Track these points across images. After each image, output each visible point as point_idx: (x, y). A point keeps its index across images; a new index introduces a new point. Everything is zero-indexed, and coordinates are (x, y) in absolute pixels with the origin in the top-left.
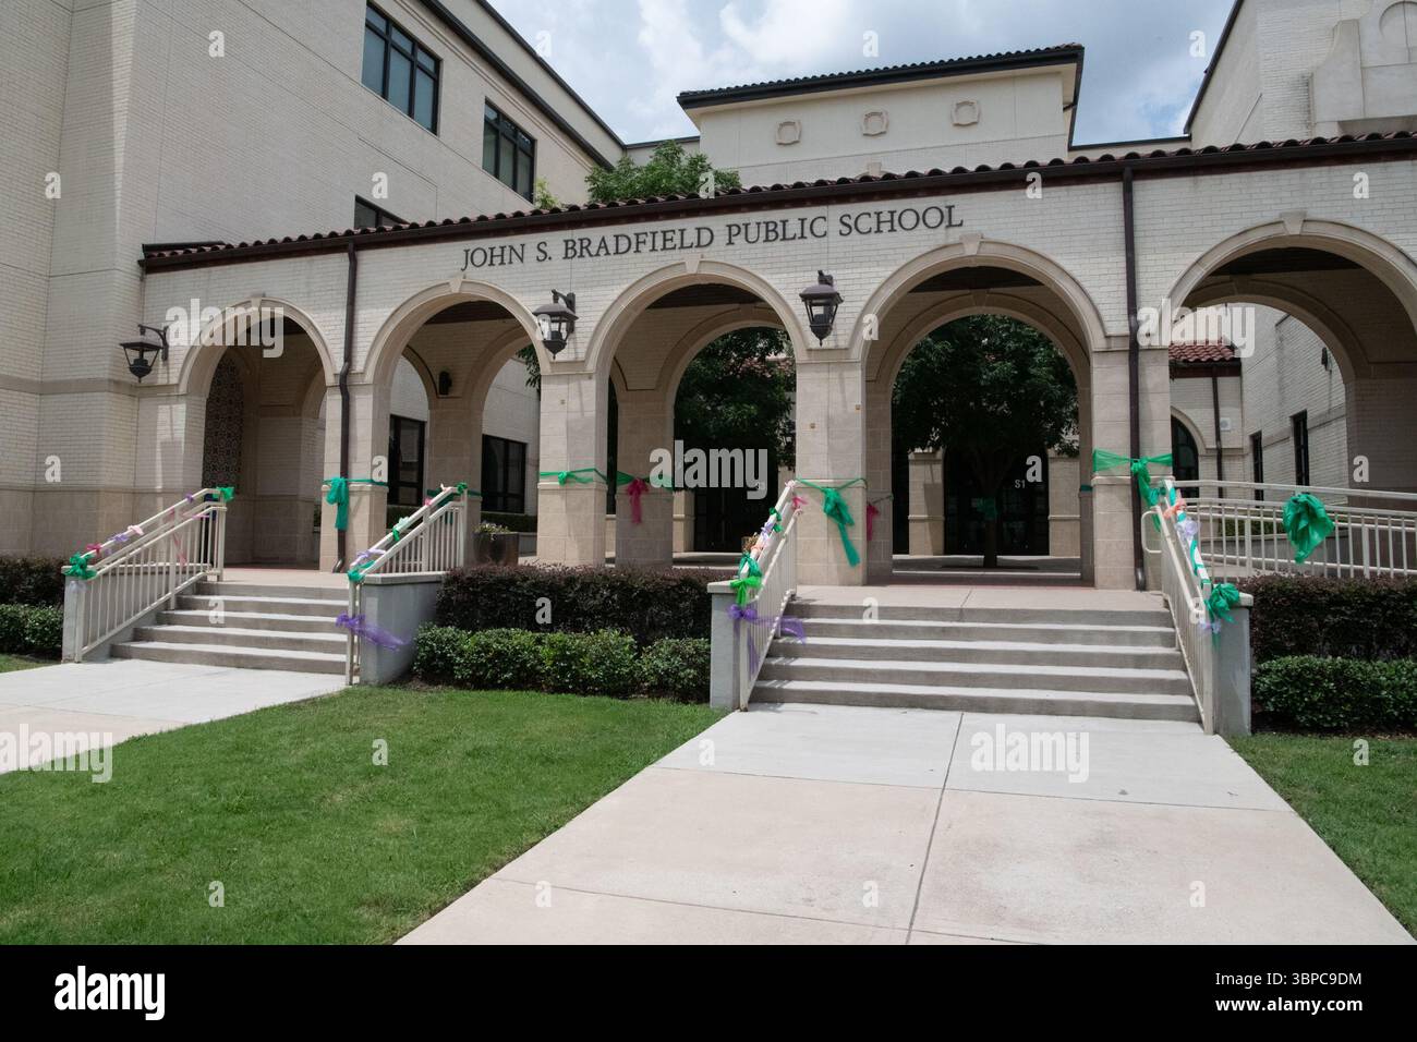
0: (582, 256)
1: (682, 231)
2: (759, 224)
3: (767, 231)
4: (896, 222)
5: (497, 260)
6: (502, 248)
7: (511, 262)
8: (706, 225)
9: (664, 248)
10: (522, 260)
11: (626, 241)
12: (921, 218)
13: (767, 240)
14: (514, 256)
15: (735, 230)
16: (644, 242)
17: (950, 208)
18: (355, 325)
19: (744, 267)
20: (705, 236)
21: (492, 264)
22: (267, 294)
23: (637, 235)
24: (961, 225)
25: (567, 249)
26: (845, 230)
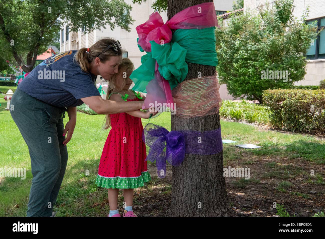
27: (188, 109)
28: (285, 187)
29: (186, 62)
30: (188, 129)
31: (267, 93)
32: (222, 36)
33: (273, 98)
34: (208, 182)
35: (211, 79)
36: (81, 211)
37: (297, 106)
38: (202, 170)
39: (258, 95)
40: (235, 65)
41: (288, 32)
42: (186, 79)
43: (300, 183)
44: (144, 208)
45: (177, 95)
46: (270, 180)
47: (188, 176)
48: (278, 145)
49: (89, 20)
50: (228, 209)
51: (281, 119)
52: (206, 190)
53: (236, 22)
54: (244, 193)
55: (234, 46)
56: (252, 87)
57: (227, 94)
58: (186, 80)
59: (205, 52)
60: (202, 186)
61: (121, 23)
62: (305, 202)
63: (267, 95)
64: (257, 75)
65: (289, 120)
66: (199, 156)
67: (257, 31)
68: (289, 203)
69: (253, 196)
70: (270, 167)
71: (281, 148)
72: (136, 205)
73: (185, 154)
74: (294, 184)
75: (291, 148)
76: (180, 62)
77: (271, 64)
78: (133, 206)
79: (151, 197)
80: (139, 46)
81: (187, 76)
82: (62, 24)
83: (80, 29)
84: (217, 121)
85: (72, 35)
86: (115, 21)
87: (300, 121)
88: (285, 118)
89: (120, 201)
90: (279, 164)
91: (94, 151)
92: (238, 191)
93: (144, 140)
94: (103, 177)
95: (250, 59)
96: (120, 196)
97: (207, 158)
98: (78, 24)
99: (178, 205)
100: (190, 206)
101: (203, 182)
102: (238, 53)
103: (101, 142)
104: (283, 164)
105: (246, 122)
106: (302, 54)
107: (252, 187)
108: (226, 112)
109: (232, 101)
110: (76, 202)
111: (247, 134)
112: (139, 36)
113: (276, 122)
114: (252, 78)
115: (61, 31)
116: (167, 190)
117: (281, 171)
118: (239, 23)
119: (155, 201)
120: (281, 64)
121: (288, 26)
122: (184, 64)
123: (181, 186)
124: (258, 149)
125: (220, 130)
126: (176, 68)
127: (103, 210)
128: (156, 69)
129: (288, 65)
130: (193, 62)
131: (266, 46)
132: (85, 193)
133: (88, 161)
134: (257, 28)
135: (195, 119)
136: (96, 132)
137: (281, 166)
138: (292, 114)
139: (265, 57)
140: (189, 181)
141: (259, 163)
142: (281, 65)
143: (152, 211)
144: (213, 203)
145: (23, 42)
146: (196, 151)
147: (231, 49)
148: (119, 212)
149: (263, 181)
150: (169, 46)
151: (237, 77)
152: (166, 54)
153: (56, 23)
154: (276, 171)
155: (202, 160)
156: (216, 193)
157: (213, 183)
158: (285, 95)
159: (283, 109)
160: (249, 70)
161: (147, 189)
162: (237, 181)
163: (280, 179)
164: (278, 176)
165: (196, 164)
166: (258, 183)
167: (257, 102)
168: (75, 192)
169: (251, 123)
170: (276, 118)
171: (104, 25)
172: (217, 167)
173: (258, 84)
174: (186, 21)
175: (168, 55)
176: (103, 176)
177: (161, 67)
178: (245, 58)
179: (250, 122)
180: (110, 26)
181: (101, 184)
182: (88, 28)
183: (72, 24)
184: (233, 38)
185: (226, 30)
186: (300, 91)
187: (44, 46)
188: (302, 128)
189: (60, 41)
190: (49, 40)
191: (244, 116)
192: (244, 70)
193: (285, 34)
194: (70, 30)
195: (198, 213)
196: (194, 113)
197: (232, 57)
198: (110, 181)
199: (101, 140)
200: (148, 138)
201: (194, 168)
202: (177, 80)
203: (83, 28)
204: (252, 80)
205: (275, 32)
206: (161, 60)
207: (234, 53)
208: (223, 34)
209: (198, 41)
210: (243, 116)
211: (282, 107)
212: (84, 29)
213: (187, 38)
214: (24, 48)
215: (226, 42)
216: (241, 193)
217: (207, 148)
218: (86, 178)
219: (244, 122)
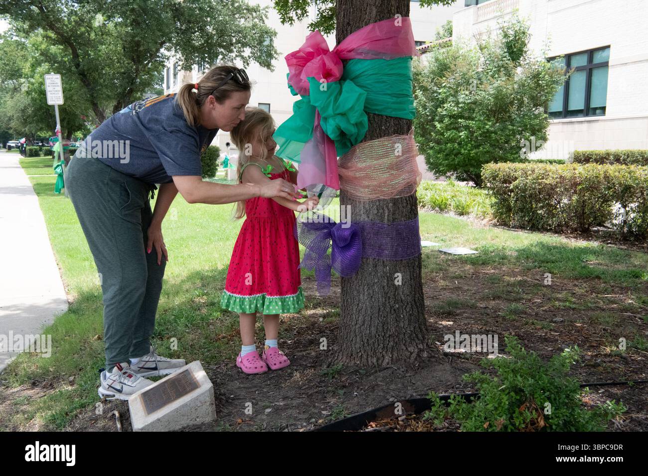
27: (368, 187)
28: (515, 312)
29: (366, 112)
30: (366, 219)
31: (489, 169)
32: (419, 79)
33: (497, 177)
34: (398, 303)
35: (404, 139)
36: (197, 347)
37: (534, 189)
38: (388, 283)
39: (474, 173)
40: (438, 125)
41: (521, 75)
42: (365, 139)
43: (539, 306)
44: (295, 343)
45: (349, 164)
46: (493, 303)
47: (366, 293)
48: (505, 249)
49: (209, 53)
50: (427, 344)
51: (509, 209)
52: (394, 316)
53: (441, 58)
54: (453, 321)
55: (437, 96)
56: (465, 161)
57: (426, 171)
58: (365, 141)
59: (395, 97)
60: (388, 310)
61: (260, 57)
62: (546, 335)
63: (488, 171)
64: (473, 142)
65: (522, 212)
66: (383, 262)
67: (474, 73)
68: (522, 337)
69: (466, 326)
70: (493, 283)
71: (510, 253)
72: (282, 338)
73: (362, 258)
74: (530, 308)
75: (525, 254)
76: (357, 111)
77: (493, 125)
78: (278, 340)
79: (307, 327)
80: (290, 87)
81: (366, 134)
82: (168, 59)
83: (195, 67)
84: (413, 207)
85: (182, 77)
86: (250, 55)
87: (539, 212)
88: (516, 209)
89: (257, 332)
90: (507, 278)
91: (217, 256)
92: (443, 319)
93: (297, 236)
94: (231, 294)
95: (462, 117)
96: (258, 325)
97: (395, 266)
98: (192, 59)
99: (350, 338)
100: (368, 340)
101: (389, 302)
102: (444, 107)
103: (228, 243)
104: (512, 279)
105: (455, 214)
106: (542, 109)
107: (464, 312)
108: (424, 198)
109: (434, 182)
110: (188, 333)
111: (456, 232)
112: (290, 71)
113: (502, 214)
114: (465, 147)
115: (166, 69)
116: (332, 316)
117: (510, 289)
118: (446, 59)
119: (313, 333)
120: (509, 125)
121: (520, 65)
122: (361, 115)
123: (354, 309)
124: (473, 256)
125: (418, 221)
126: (348, 121)
127: (232, 346)
128: (316, 123)
129: (520, 127)
130: (377, 113)
131: (487, 96)
132: (202, 319)
133: (207, 271)
134: (474, 67)
135: (378, 203)
136: (220, 227)
137: (509, 281)
138: (526, 202)
139: (485, 113)
140: (367, 301)
141: (474, 276)
142: (510, 127)
143: (307, 347)
144: (404, 335)
145: (106, 86)
146: (379, 254)
147: (432, 100)
148: (257, 349)
149: (481, 304)
150: (338, 85)
151: (441, 145)
152: (332, 98)
153: (158, 57)
154: (501, 289)
155: (388, 268)
156: (410, 321)
157: (406, 304)
158: (516, 171)
159: (512, 194)
160: (461, 134)
161: (301, 314)
162: (441, 303)
163: (508, 300)
164: (505, 296)
165: (379, 274)
166: (473, 307)
167: (471, 183)
168: (187, 318)
169: (462, 216)
170: (502, 208)
171: (232, 60)
172: (411, 279)
173: (474, 156)
174: (365, 46)
175: (336, 100)
176: (233, 293)
177: (326, 119)
178: (455, 115)
179: (462, 214)
180: (242, 61)
181: (228, 306)
182: (207, 66)
183: (182, 58)
184: (435, 84)
185: (426, 71)
186: (540, 165)
187: (139, 93)
188: (541, 224)
189: (165, 86)
190: (147, 84)
191: (452, 204)
192: (452, 133)
193: (516, 79)
194: (179, 68)
195: (381, 351)
196: (376, 194)
197: (434, 113)
198: (242, 302)
199: (228, 239)
200: (303, 232)
201: (376, 281)
202: (350, 140)
203: (200, 65)
204: (465, 150)
205: (502, 74)
206: (325, 108)
207: (437, 107)
208: (420, 76)
209: (385, 78)
210: (450, 205)
211: (512, 191)
212: (201, 67)
213: (366, 73)
214: (108, 96)
215: (425, 89)
216: (447, 321)
217: (397, 249)
218: (205, 297)
219: (452, 214)
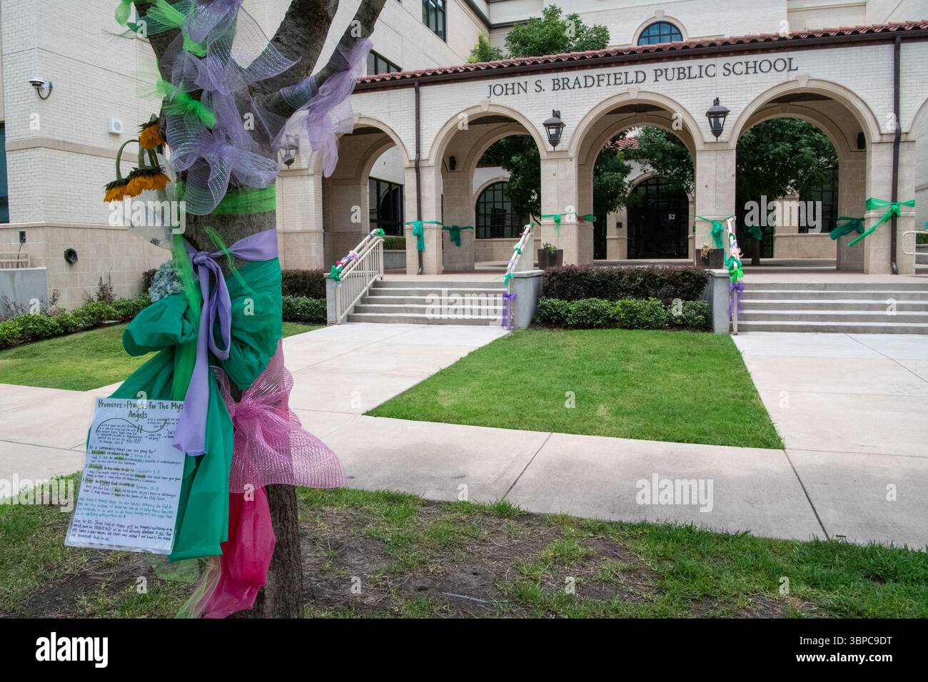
0: (564, 89)
1: (626, 73)
2: (674, 69)
3: (679, 73)
4: (758, 68)
5: (510, 92)
6: (513, 84)
7: (519, 93)
8: (640, 70)
9: (615, 84)
10: (526, 91)
11: (592, 80)
12: (773, 65)
13: (679, 79)
14: (521, 89)
15: (659, 73)
16: (603, 80)
17: (790, 59)
18: (421, 132)
19: (665, 95)
20: (641, 77)
21: (507, 94)
22: (362, 114)
23: (598, 76)
24: (797, 69)
25: (554, 84)
26: (727, 73)
